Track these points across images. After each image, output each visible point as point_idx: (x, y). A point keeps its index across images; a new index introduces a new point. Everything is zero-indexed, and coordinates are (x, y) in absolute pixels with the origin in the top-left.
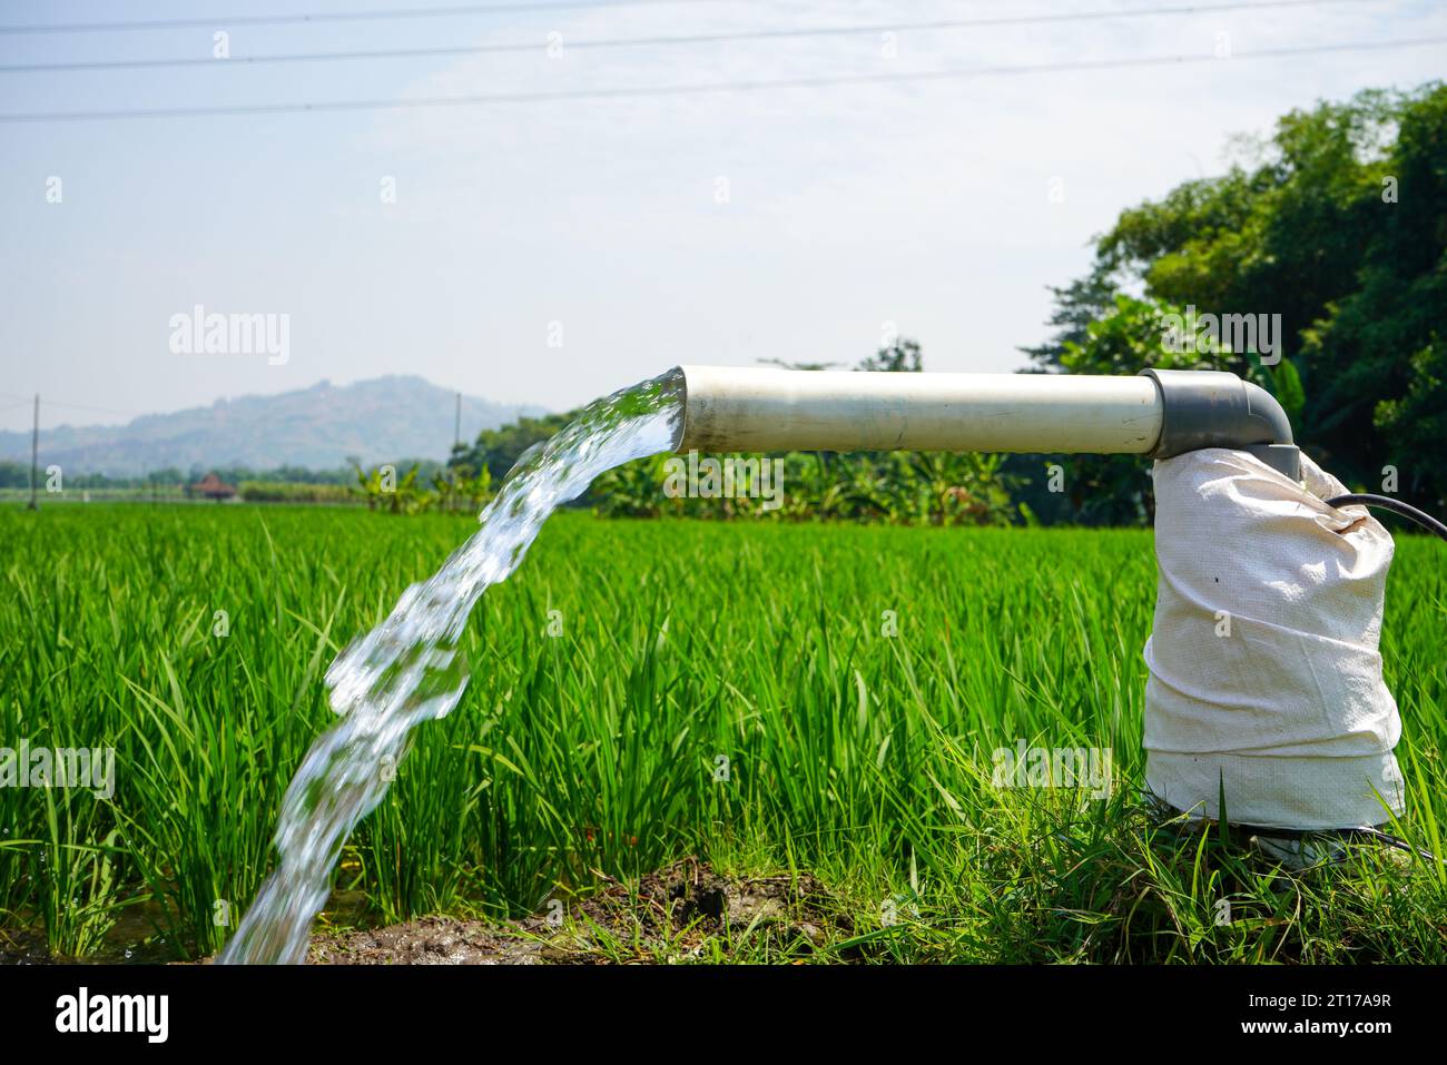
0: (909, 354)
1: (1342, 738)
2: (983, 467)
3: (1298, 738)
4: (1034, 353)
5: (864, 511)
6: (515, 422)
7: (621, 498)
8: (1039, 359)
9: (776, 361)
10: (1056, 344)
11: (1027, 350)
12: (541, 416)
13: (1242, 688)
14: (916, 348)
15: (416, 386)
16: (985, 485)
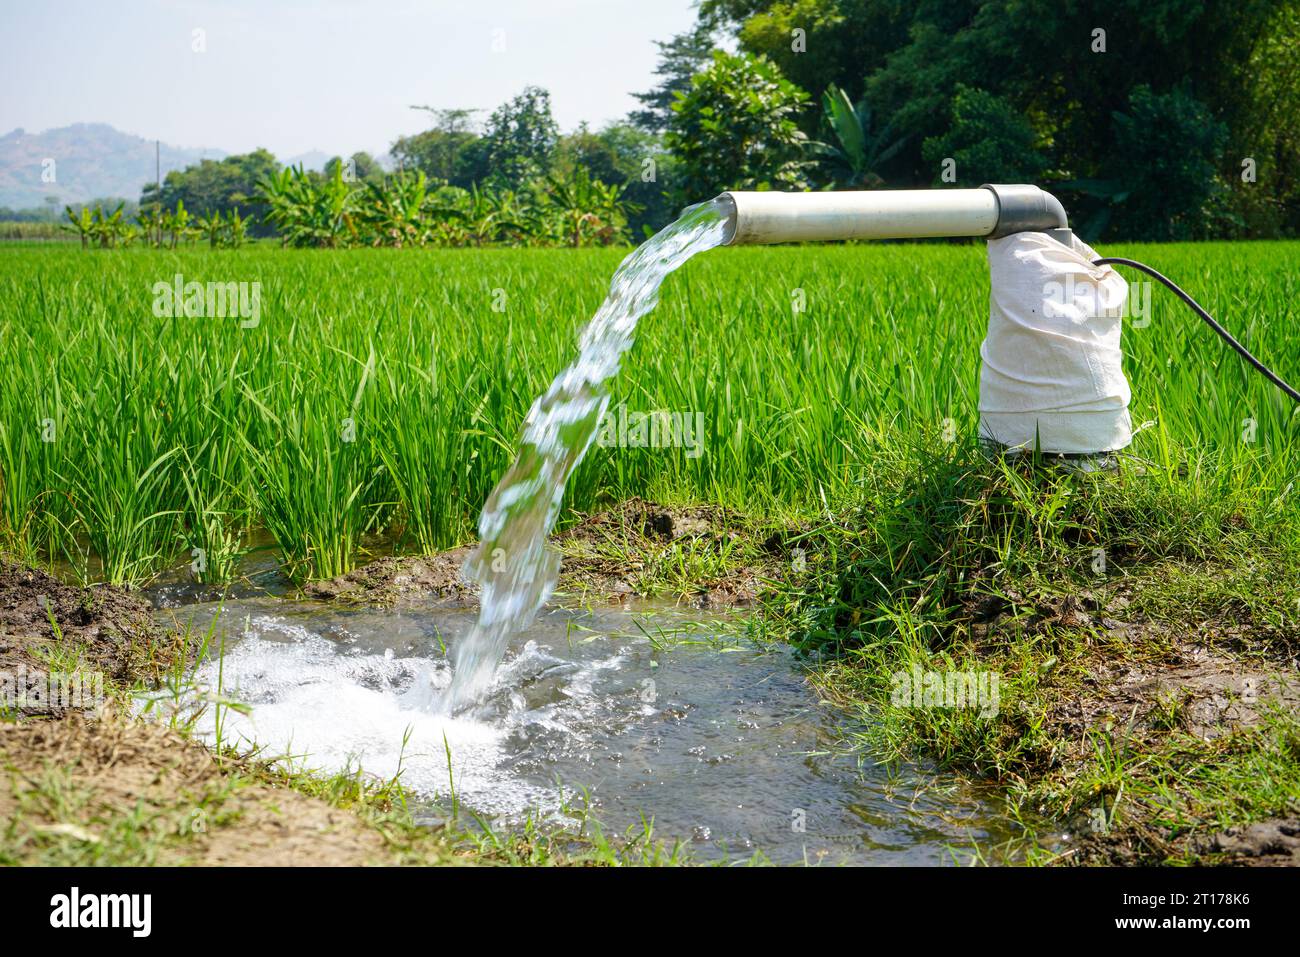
0: (539, 99)
1: (1103, 400)
2: (606, 196)
3: (1080, 401)
4: (644, 98)
5: (509, 234)
6: (198, 164)
7: (303, 230)
8: (647, 103)
9: (426, 108)
10: (662, 90)
11: (638, 96)
12: (221, 159)
13: (1049, 374)
14: (546, 95)
15: (104, 132)
16: (610, 210)
